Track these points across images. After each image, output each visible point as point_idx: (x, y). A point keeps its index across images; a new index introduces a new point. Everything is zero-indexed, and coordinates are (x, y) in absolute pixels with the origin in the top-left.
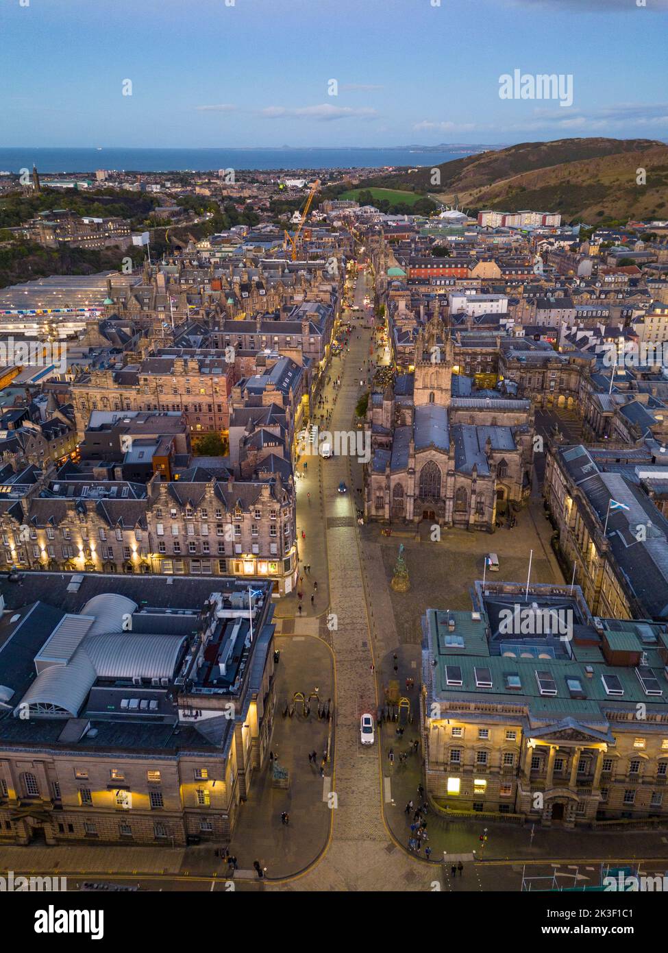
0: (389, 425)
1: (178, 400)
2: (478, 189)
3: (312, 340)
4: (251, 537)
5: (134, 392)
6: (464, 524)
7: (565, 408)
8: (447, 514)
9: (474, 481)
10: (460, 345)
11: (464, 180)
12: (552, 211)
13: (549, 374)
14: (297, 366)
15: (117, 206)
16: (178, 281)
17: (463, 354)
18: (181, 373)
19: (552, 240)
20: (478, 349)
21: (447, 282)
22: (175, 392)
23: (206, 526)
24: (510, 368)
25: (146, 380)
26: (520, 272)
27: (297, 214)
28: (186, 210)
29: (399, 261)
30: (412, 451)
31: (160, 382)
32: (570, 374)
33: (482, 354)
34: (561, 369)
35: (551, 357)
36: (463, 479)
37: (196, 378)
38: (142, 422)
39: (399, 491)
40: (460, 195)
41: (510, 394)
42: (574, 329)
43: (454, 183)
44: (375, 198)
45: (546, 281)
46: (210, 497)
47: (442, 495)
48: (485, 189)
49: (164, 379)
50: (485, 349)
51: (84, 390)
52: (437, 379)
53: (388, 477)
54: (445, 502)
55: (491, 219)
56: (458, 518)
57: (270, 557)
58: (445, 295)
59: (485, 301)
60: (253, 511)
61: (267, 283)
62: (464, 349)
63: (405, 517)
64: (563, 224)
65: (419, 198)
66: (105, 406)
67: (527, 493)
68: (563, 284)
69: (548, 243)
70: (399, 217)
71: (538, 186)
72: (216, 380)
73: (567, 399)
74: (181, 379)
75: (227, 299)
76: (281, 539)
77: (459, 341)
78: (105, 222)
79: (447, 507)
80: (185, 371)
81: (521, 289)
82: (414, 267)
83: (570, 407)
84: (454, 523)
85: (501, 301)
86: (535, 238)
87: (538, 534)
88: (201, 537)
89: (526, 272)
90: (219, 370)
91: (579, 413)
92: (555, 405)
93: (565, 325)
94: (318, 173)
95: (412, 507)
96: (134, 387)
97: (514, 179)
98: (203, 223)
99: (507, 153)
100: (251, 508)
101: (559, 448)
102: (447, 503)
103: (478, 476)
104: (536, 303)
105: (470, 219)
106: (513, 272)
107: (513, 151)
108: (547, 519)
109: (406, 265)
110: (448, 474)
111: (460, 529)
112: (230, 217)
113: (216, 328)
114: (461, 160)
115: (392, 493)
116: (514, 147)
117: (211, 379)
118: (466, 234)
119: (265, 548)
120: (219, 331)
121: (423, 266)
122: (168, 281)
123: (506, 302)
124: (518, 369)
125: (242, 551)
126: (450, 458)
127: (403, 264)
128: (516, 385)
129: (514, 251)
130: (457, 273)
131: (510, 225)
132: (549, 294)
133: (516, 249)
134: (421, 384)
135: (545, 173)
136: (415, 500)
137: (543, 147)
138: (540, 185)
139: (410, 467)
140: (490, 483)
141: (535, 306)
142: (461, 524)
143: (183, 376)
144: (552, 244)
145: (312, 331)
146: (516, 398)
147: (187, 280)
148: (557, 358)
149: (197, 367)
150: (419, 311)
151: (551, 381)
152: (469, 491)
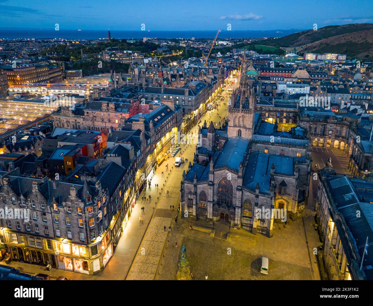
0: (211, 149)
1: (104, 125)
2: (306, 45)
3: (190, 99)
4: (66, 226)
5: (82, 119)
6: (250, 227)
7: (339, 148)
8: (236, 218)
9: (257, 196)
10: (273, 106)
11: (299, 42)
12: (342, 54)
13: (328, 126)
14: (171, 111)
15: (141, 47)
16: (144, 73)
17: (275, 111)
18: (106, 110)
19: (340, 65)
20: (285, 109)
21: (279, 79)
22: (103, 120)
23: (35, 213)
24: (302, 121)
25: (87, 113)
26: (320, 76)
27: (219, 53)
28: (170, 50)
29: (255, 68)
30: (211, 169)
31: (95, 115)
32: (343, 127)
33: (287, 112)
34: (336, 124)
35: (330, 116)
36: (249, 194)
37: (114, 114)
38: (75, 136)
39: (203, 196)
40: (297, 48)
41: (299, 136)
42: (349, 104)
43: (294, 43)
44: (256, 48)
45: (334, 80)
46: (36, 192)
47: (234, 203)
48: (308, 45)
49: (97, 113)
50: (289, 109)
51: (58, 117)
52: (243, 121)
53: (195, 186)
54: (235, 208)
55: (310, 57)
56: (245, 222)
57: (81, 243)
58: (275, 84)
59: (297, 87)
60: (66, 206)
61: (185, 75)
62: (276, 108)
63: (207, 216)
64: (347, 59)
65: (276, 49)
66: (68, 126)
67: (302, 207)
68: (344, 82)
69: (338, 67)
70: (266, 55)
71: (335, 43)
72: (124, 115)
73: (340, 143)
74: (105, 113)
75: (164, 81)
76: (86, 230)
77: (273, 104)
78: (134, 53)
79: (236, 213)
80: (107, 109)
81: (319, 83)
82: (263, 72)
83: (342, 148)
84: (242, 225)
85: (306, 87)
86: (331, 64)
87: (307, 242)
88: (33, 221)
89: (323, 76)
90: (126, 110)
91: (348, 153)
92: (332, 146)
93: (343, 102)
94: (234, 39)
95: (211, 209)
96: (82, 116)
97: (323, 40)
98: (177, 56)
99: (321, 30)
100: (64, 204)
101: (328, 177)
102: (237, 210)
103: (260, 193)
104: (326, 90)
105: (299, 57)
106: (316, 76)
107: (324, 29)
108: (316, 230)
109: (259, 70)
110: (238, 189)
111: (246, 230)
112: (189, 54)
113: (141, 91)
114: (299, 33)
115: (198, 198)
116: (324, 28)
117: (121, 115)
118: (296, 62)
119: (76, 236)
120: (143, 92)
121: (268, 71)
122: (140, 72)
123: (309, 88)
124: (308, 122)
125: (61, 235)
126: (239, 177)
127: (257, 69)
128: (304, 130)
129: (319, 69)
130: (285, 75)
131: (320, 59)
132: (335, 87)
133: (321, 68)
134: (232, 123)
135: (339, 37)
136: (214, 205)
137: (338, 28)
138: (336, 43)
139: (210, 180)
140: (269, 199)
141: (326, 92)
142: (247, 227)
143: (106, 112)
144: (340, 67)
145: (190, 94)
146: (302, 138)
147: (148, 73)
148: (334, 116)
149: (114, 107)
150: (257, 89)
151: (329, 130)
152: (253, 203)
